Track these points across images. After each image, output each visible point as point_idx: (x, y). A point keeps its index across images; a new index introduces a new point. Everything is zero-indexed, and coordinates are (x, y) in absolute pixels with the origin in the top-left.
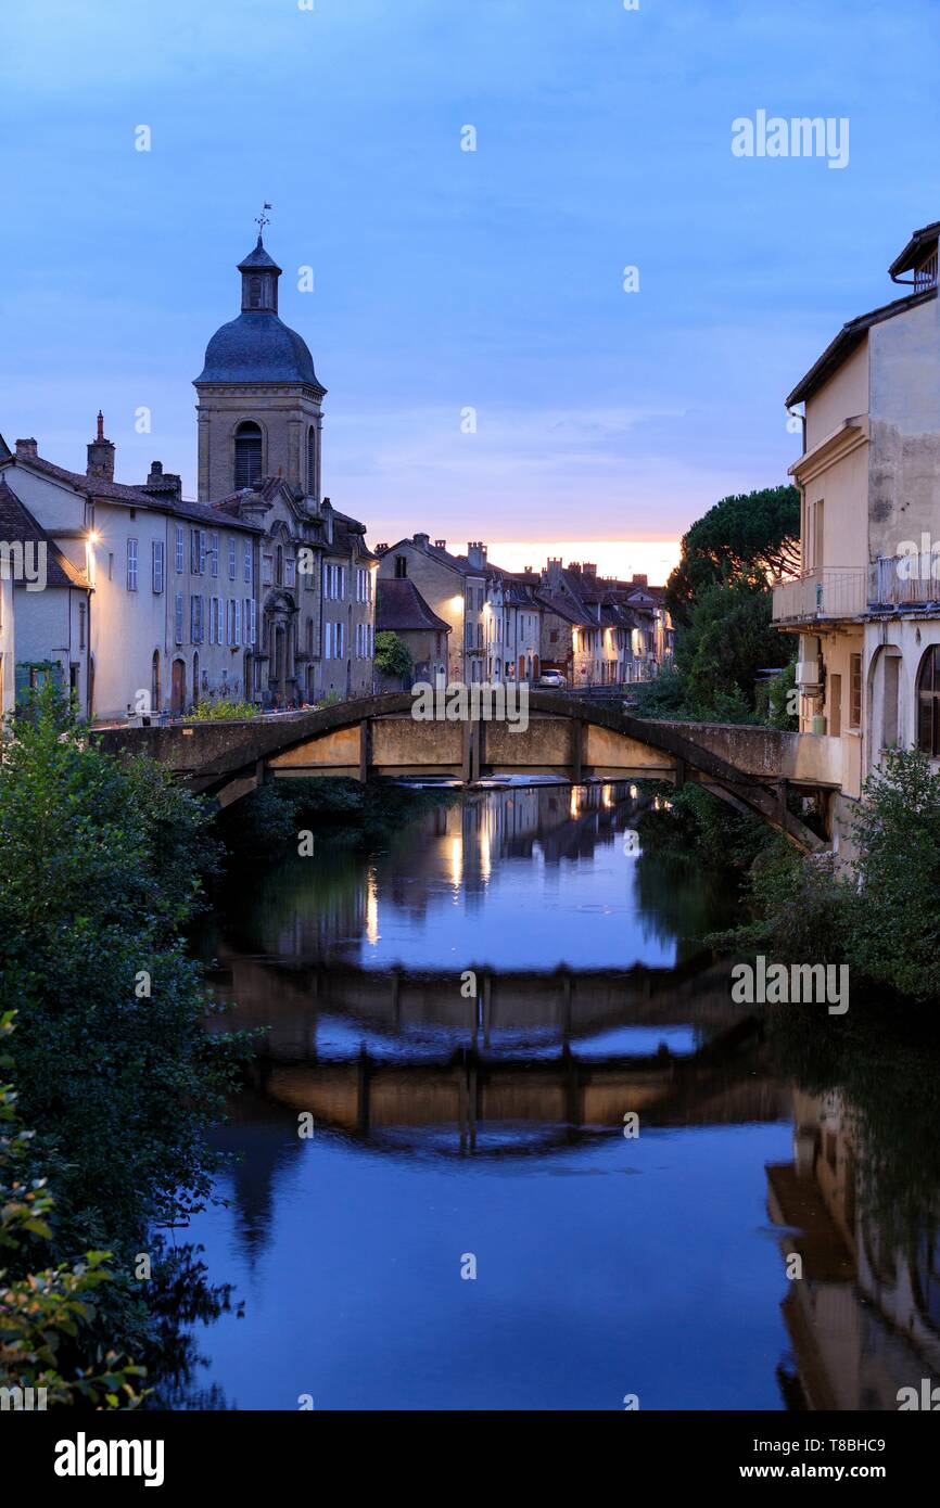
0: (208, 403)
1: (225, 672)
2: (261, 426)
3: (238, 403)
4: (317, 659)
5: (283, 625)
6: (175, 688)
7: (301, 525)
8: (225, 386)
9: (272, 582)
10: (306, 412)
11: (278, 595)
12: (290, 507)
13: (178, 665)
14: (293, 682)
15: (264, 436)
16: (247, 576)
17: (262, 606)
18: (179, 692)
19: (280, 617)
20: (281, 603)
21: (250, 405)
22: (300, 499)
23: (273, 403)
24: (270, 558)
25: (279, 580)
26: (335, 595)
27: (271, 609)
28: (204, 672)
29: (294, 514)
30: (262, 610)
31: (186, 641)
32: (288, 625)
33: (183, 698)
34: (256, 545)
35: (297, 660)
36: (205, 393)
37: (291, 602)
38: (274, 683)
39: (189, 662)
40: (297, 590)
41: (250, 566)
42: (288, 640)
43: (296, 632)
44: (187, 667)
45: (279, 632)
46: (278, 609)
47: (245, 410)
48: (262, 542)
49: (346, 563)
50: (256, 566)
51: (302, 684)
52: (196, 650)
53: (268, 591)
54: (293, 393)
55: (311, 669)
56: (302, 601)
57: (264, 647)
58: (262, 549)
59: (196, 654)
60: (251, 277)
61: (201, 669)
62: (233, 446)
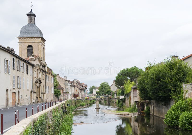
0: (21, 41)
1: (26, 95)
2: (33, 46)
3: (28, 41)
4: (45, 93)
5: (38, 86)
6: (13, 99)
7: (42, 66)
8: (25, 38)
9: (36, 77)
10: (42, 44)
11: (38, 79)
12: (39, 62)
13: (14, 94)
14: (41, 98)
15: (33, 48)
16: (31, 74)
17: (34, 81)
18: (14, 101)
19: (38, 84)
20: (38, 81)
21: (30, 42)
22: (41, 61)
23: (35, 41)
24: (36, 71)
25: (38, 76)
26: (48, 81)
27: (36, 82)
28: (21, 95)
29: (40, 63)
30: (34, 82)
31: (16, 87)
32: (40, 86)
33: (15, 102)
34: (33, 68)
35: (41, 93)
36: (20, 39)
37: (40, 81)
38: (37, 98)
39: (17, 93)
40: (41, 79)
41: (32, 72)
42: (40, 89)
43: (41, 87)
44: (16, 94)
45: (38, 87)
46: (38, 82)
47: (29, 43)
48: (34, 67)
49: (49, 75)
50: (33, 72)
51: (42, 98)
52: (19, 90)
53: (35, 78)
54: (39, 39)
55: (44, 95)
56: (42, 81)
57: (35, 90)
58: (34, 69)
59: (19, 91)
60: (29, 16)
61: (20, 94)
62: (27, 50)
